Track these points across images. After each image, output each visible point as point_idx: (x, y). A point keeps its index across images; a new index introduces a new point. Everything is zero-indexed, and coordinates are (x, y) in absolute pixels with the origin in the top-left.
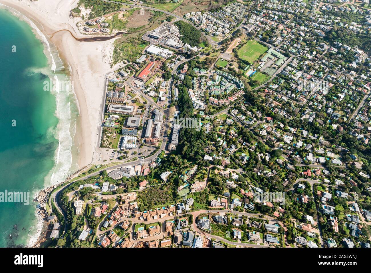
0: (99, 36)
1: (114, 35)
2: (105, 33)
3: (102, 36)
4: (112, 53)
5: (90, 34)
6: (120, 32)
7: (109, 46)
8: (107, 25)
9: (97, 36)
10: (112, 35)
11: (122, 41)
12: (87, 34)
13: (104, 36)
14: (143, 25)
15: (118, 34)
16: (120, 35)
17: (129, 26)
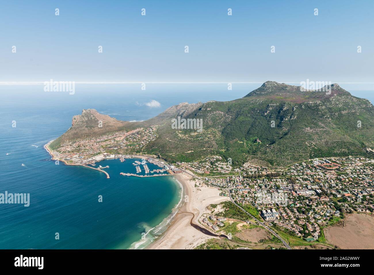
0: (207, 229)
1: (218, 235)
2: (213, 229)
3: (209, 230)
4: (199, 245)
5: (202, 225)
6: (226, 235)
7: (203, 240)
8: (222, 225)
9: (206, 228)
10: (216, 234)
11: (217, 242)
12: (200, 223)
13: (211, 231)
14: (250, 241)
15: (222, 236)
16: (223, 237)
17: (238, 235)
